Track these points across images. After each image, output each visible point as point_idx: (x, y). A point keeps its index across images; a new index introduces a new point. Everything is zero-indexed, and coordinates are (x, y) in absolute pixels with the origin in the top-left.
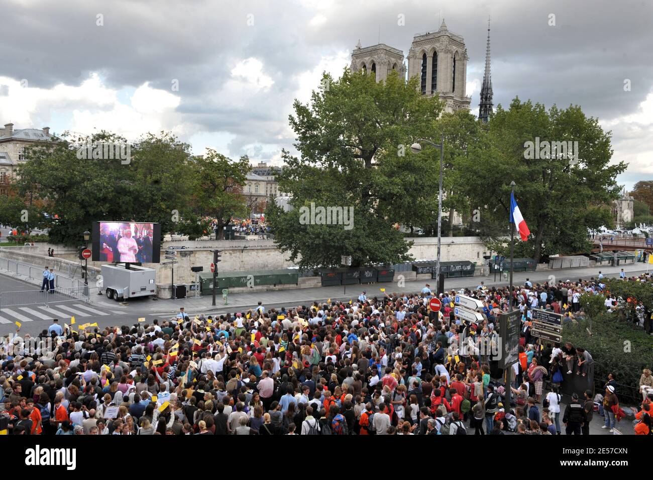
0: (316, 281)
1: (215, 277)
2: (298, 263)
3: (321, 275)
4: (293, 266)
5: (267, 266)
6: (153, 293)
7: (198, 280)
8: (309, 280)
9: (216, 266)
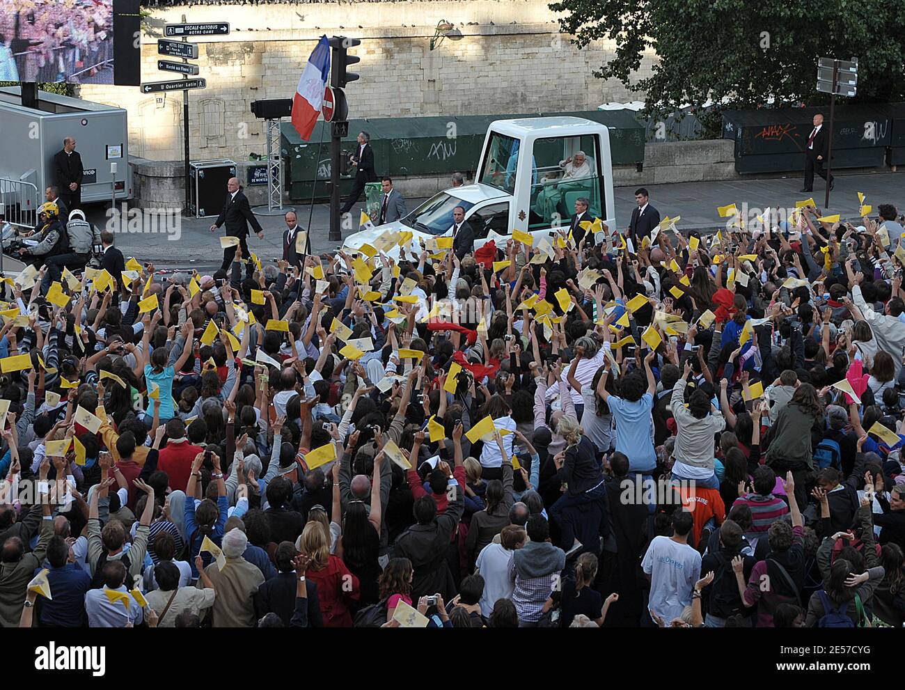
0: (712, 157)
1: (336, 139)
2: (643, 85)
3: (732, 135)
4: (622, 101)
5: (524, 100)
6: (120, 194)
7: (276, 150)
8: (687, 149)
9: (341, 97)
